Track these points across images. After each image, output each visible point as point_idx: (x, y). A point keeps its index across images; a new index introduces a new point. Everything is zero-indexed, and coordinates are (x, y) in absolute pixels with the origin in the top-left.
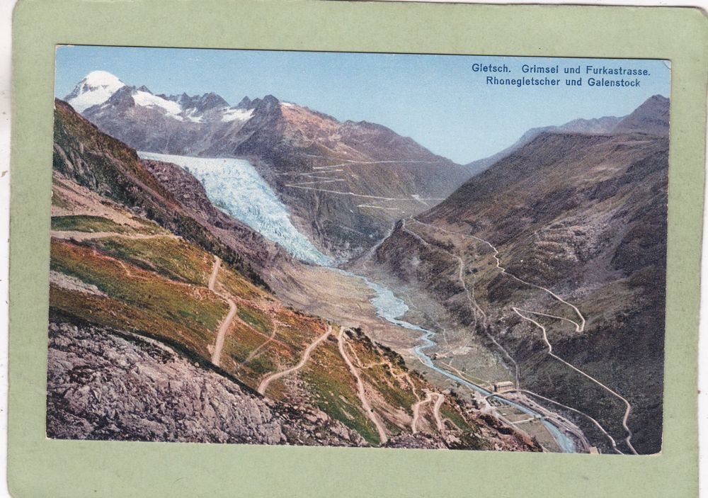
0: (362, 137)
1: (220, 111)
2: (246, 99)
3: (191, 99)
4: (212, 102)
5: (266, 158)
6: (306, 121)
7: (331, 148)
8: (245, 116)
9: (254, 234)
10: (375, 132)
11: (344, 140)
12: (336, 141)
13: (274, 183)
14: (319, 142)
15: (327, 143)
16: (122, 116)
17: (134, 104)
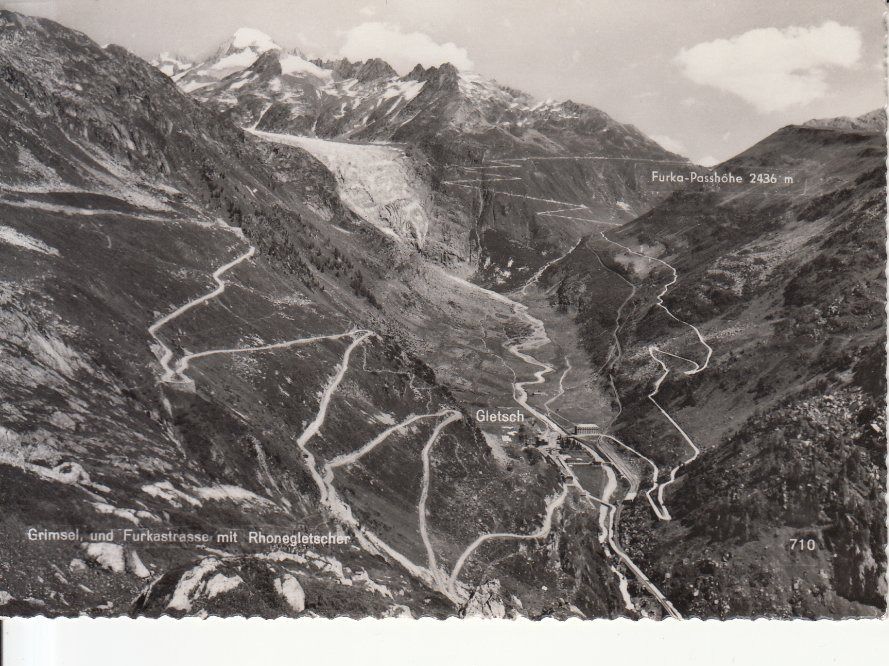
0: (563, 122)
1: (385, 83)
2: (419, 68)
3: (352, 66)
4: (376, 71)
5: (425, 146)
6: (491, 98)
7: (517, 135)
8: (412, 90)
9: (384, 239)
10: (584, 117)
11: (538, 126)
12: (526, 127)
13: (429, 178)
14: (503, 127)
15: (513, 130)
16: (265, 86)
17: (280, 71)
